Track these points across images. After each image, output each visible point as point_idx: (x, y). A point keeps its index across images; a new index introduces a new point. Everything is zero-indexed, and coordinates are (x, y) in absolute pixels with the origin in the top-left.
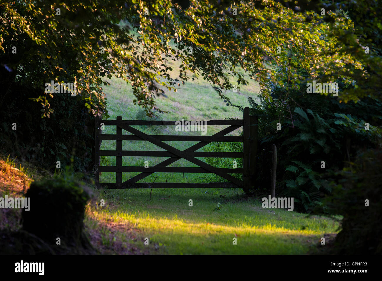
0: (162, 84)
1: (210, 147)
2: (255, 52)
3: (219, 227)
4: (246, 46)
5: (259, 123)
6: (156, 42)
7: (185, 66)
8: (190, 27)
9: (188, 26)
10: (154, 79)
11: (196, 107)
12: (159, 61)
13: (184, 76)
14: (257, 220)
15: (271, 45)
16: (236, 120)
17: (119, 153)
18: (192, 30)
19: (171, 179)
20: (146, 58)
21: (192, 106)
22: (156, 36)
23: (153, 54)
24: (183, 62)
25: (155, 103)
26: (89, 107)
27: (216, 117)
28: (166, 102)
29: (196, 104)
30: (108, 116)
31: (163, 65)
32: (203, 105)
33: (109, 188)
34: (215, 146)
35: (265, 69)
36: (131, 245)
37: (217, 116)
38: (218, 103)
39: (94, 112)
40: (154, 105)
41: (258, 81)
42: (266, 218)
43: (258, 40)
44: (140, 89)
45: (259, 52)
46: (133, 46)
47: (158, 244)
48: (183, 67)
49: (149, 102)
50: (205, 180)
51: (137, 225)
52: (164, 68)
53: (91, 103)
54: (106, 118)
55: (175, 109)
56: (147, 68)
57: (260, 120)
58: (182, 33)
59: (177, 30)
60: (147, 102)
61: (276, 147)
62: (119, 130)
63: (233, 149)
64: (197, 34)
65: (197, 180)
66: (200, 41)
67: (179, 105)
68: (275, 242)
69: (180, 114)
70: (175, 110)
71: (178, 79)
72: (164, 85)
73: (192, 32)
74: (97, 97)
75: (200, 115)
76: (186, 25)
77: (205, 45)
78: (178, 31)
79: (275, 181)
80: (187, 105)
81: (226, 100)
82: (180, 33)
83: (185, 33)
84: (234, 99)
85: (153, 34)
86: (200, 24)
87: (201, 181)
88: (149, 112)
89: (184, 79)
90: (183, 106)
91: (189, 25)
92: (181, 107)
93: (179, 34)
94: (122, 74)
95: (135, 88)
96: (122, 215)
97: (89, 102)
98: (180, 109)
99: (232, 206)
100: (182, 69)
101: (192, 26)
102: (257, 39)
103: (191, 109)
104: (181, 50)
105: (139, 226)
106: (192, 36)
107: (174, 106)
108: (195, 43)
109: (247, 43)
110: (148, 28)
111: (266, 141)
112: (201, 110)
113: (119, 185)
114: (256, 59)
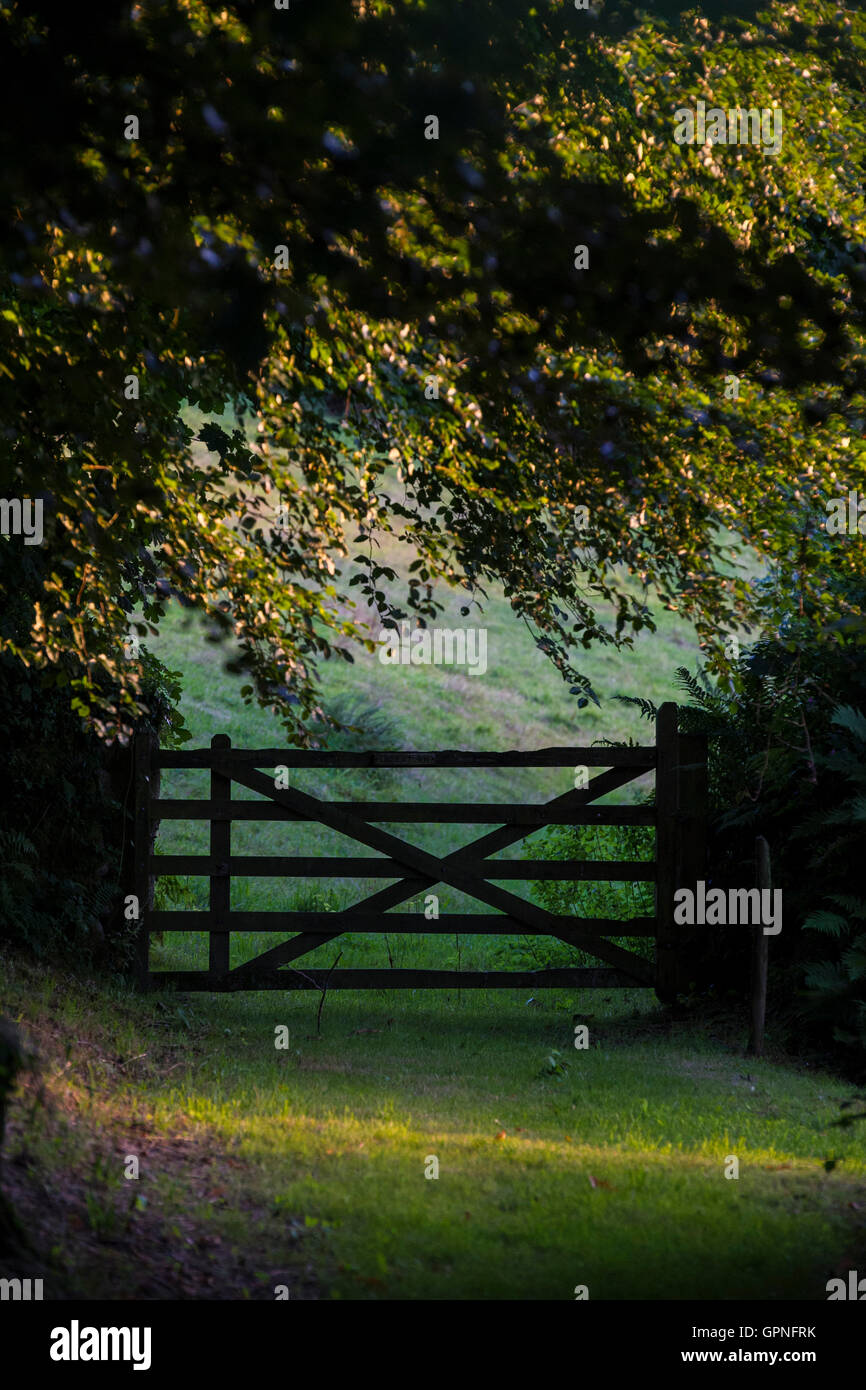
0: (344, 632)
1: (547, 842)
2: (679, 515)
3: (541, 1145)
4: (647, 496)
5: (714, 757)
6: (325, 481)
7: (429, 564)
8: (447, 427)
9: (438, 426)
10: (314, 613)
11: (526, 690)
12: (334, 550)
13: (425, 601)
14: (684, 1117)
15: (740, 492)
16: (631, 748)
17: (221, 866)
18: (451, 437)
19: (413, 950)
20: (291, 537)
21: (512, 687)
22: (323, 459)
23: (314, 522)
24: (421, 552)
25: (316, 698)
26: (84, 712)
27: (594, 725)
28: (418, 676)
29: (528, 680)
30: (186, 735)
31: (361, 559)
32: (552, 685)
33: (180, 989)
34: (564, 836)
35: (712, 578)
36: (199, 1226)
37: (598, 724)
38: (603, 676)
39: (103, 728)
40: (315, 703)
41: (689, 619)
42: (719, 1108)
43: (690, 475)
44: (264, 646)
45: (693, 516)
46: (243, 496)
47: (301, 1221)
48: (421, 568)
49: (298, 695)
50: (529, 958)
51: (238, 1142)
52: (367, 571)
53: (93, 698)
54: (178, 742)
55: (452, 697)
56: (292, 571)
57: (715, 748)
58: (415, 450)
59: (396, 440)
60: (292, 693)
61: (766, 845)
62: (220, 784)
63: (627, 846)
64: (468, 454)
65: (503, 955)
66: (482, 478)
67: (465, 686)
68: (734, 1208)
69: (466, 715)
70: (450, 701)
71: (403, 612)
72: (351, 633)
73: (451, 447)
74: (114, 674)
75: (537, 719)
76: (432, 420)
77: (500, 492)
78: (403, 443)
79: (764, 966)
80: (495, 685)
81: (578, 684)
82: (409, 449)
83: (425, 448)
84: (661, 664)
85: (315, 453)
86: (473, 421)
87: (516, 958)
88: (296, 731)
89: (424, 611)
90: (482, 689)
91: (442, 421)
92: (472, 692)
93: (406, 454)
94: (204, 596)
95: (249, 643)
96: (190, 1106)
97: (83, 695)
98: (470, 699)
99: (607, 1058)
100: (416, 575)
101: (452, 423)
102: (687, 471)
103: (509, 700)
104: (428, 506)
105: (246, 1144)
106: (452, 459)
107: (450, 686)
108: (464, 483)
109: (651, 485)
110: (287, 432)
111: (736, 822)
112: (544, 701)
113: (220, 977)
114: (680, 543)
